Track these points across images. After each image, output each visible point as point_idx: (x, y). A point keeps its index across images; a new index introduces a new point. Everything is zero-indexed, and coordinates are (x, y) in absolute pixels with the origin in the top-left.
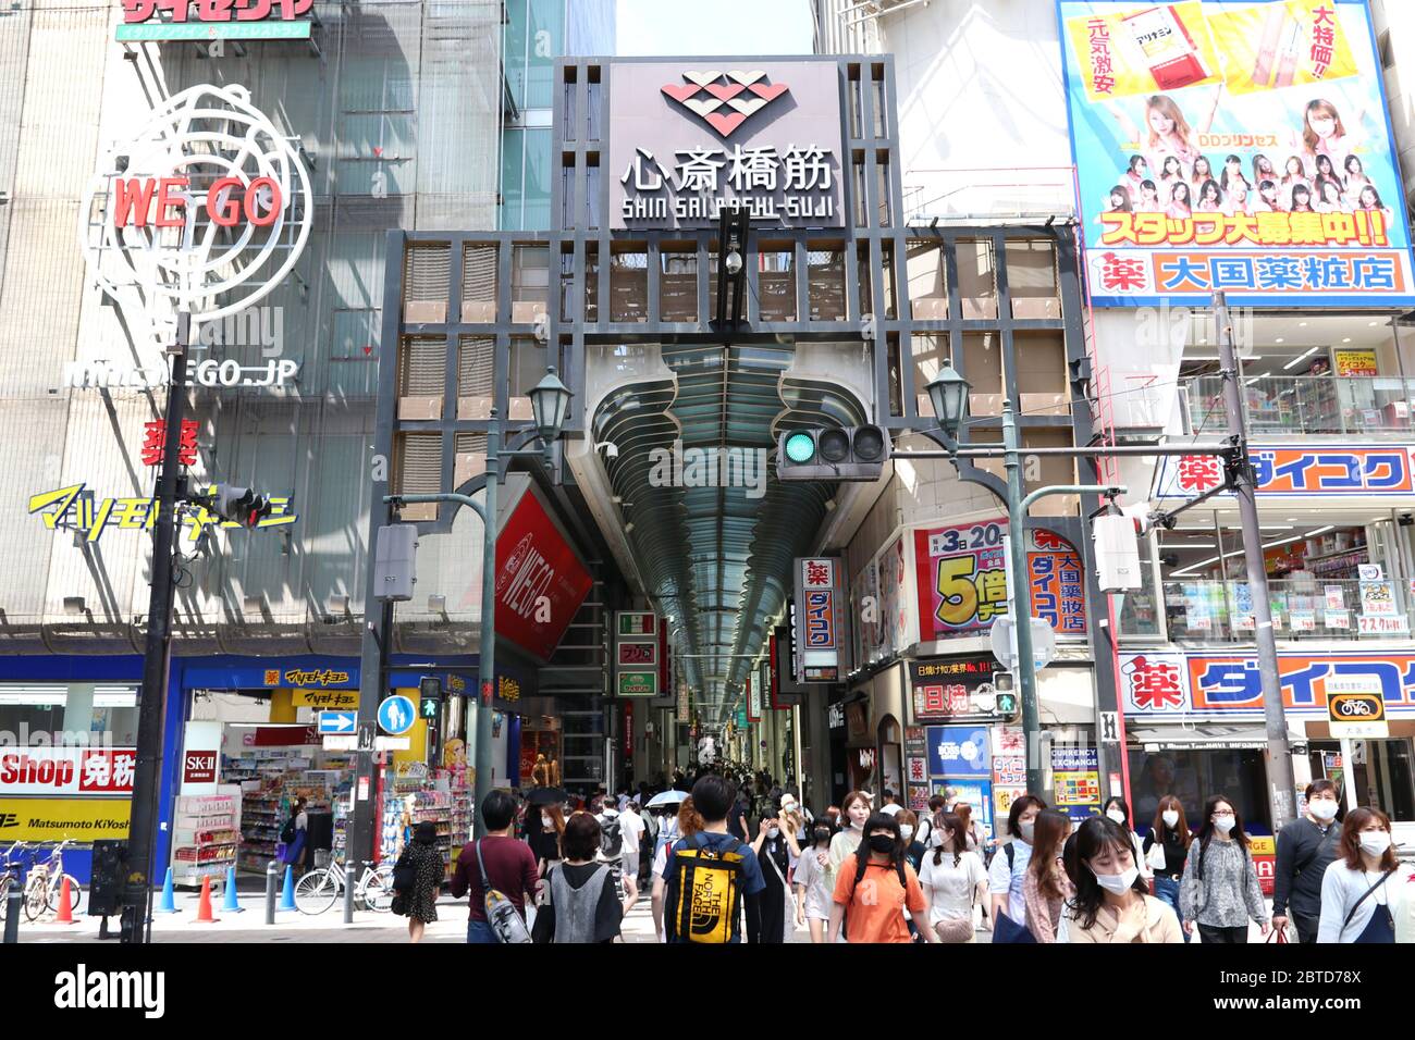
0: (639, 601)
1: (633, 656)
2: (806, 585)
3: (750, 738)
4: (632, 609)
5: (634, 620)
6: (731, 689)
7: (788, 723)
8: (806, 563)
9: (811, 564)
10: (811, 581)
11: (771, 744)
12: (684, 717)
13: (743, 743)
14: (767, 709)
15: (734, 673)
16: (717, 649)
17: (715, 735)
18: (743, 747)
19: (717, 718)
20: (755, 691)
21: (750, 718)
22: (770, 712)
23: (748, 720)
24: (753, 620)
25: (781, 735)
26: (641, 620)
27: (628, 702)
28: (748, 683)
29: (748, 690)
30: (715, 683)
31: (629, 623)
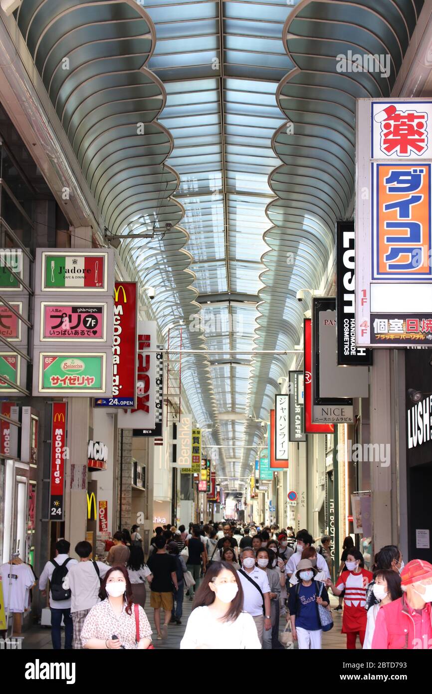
0: (80, 234)
1: (66, 325)
2: (380, 154)
3: (276, 492)
4: (69, 244)
5: (69, 265)
6: (254, 429)
7: (330, 459)
8: (380, 111)
9: (390, 111)
10: (390, 145)
11: (302, 496)
12: (185, 460)
13: (267, 501)
14: (298, 442)
15: (257, 407)
16: (232, 370)
17: (238, 496)
18: (267, 507)
19: (238, 475)
20: (282, 424)
21: (276, 463)
22: (303, 445)
23: (271, 466)
24: (281, 312)
25: (319, 479)
26: (81, 265)
27: (59, 405)
28: (273, 413)
29: (274, 425)
30: (233, 423)
31: (61, 270)
